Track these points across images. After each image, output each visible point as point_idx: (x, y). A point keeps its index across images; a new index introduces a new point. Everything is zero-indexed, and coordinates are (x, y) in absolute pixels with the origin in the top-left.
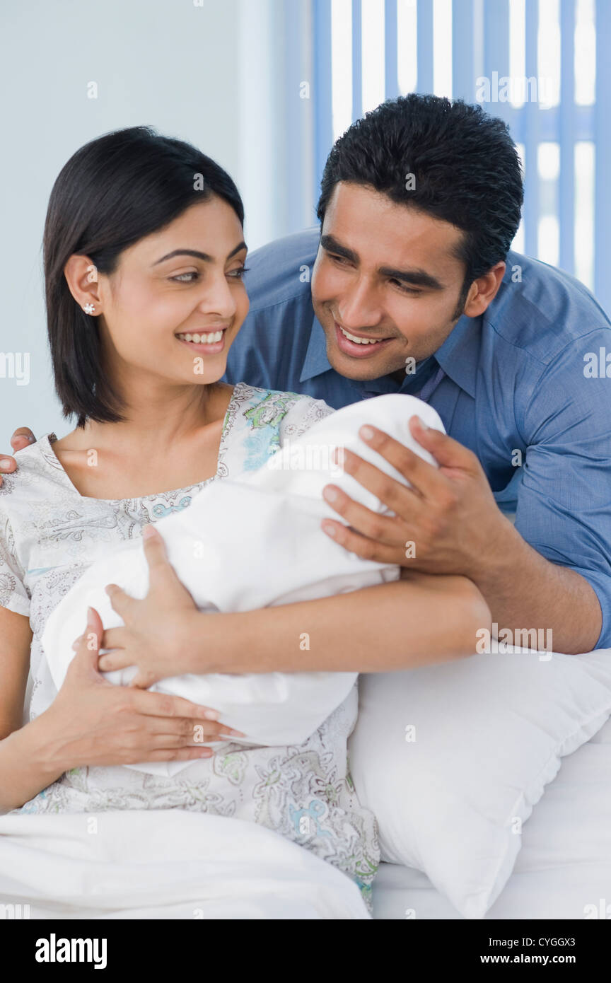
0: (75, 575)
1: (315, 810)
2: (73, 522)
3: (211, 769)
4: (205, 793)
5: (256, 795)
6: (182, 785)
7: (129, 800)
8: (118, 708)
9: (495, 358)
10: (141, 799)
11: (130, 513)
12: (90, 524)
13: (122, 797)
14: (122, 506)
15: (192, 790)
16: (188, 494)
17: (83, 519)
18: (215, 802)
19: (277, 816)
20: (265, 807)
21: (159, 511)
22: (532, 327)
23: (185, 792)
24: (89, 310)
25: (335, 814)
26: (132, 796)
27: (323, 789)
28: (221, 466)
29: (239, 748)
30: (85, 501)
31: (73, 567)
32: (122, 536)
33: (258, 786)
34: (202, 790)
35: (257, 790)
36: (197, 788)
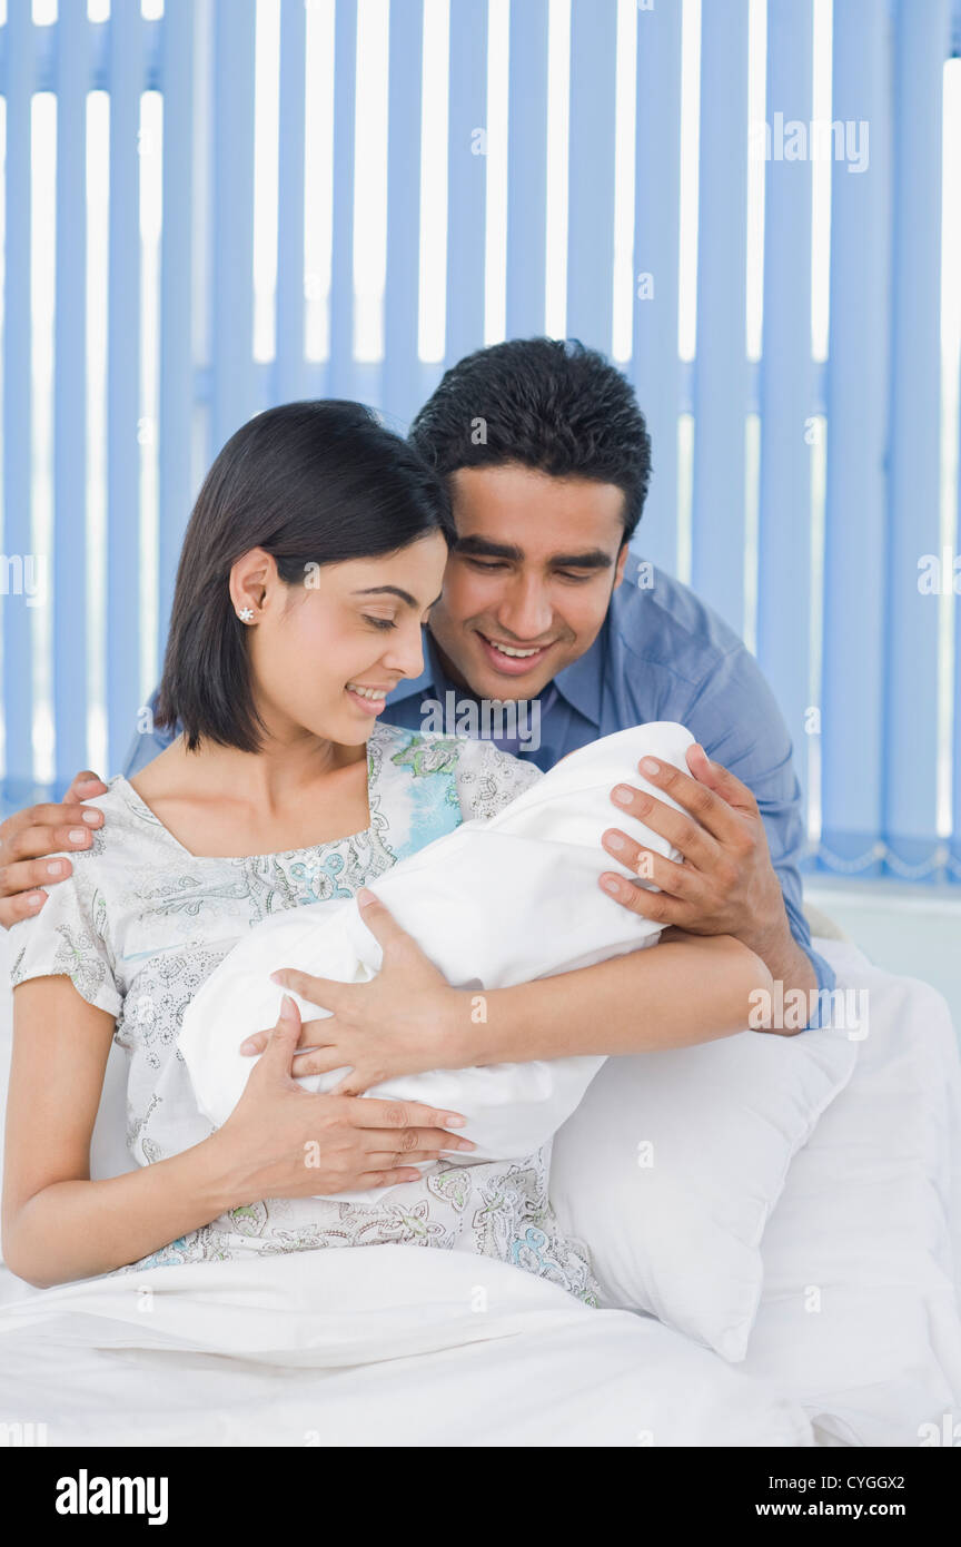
0: (202, 961)
1: (534, 1240)
2: (189, 890)
3: (425, 1188)
4: (426, 1225)
5: (476, 1224)
6: (394, 1213)
7: (327, 1238)
8: (329, 1121)
9: (625, 676)
10: (343, 1235)
11: (261, 875)
12: (212, 892)
13: (318, 1235)
14: (248, 867)
15: (410, 1221)
16: (335, 851)
17: (202, 886)
18: (436, 1236)
19: (503, 1248)
20: (489, 1237)
21: (298, 872)
22: (667, 639)
23: (401, 1223)
24: (244, 615)
25: (556, 1244)
26: (331, 1233)
27: (532, 1213)
28: (376, 816)
29: (448, 1167)
30: (200, 863)
31: (190, 946)
32: (256, 908)
33: (478, 1213)
34: (422, 1219)
35: (478, 1217)
36: (416, 1218)
